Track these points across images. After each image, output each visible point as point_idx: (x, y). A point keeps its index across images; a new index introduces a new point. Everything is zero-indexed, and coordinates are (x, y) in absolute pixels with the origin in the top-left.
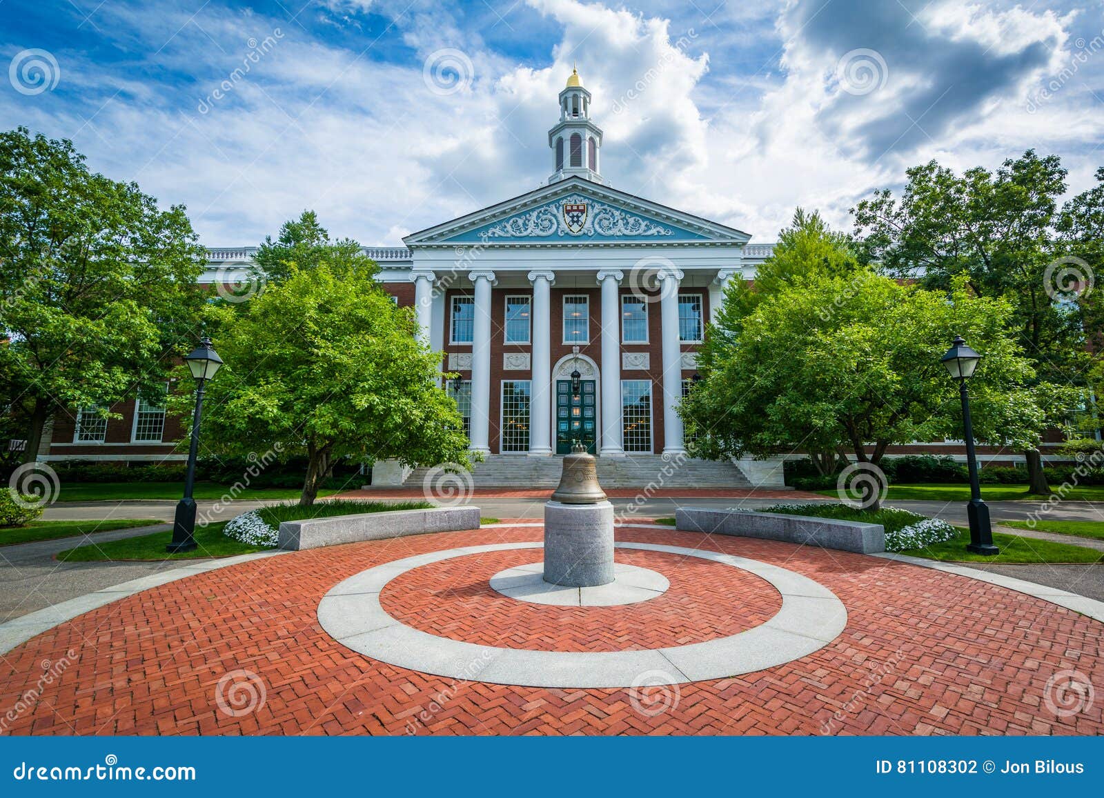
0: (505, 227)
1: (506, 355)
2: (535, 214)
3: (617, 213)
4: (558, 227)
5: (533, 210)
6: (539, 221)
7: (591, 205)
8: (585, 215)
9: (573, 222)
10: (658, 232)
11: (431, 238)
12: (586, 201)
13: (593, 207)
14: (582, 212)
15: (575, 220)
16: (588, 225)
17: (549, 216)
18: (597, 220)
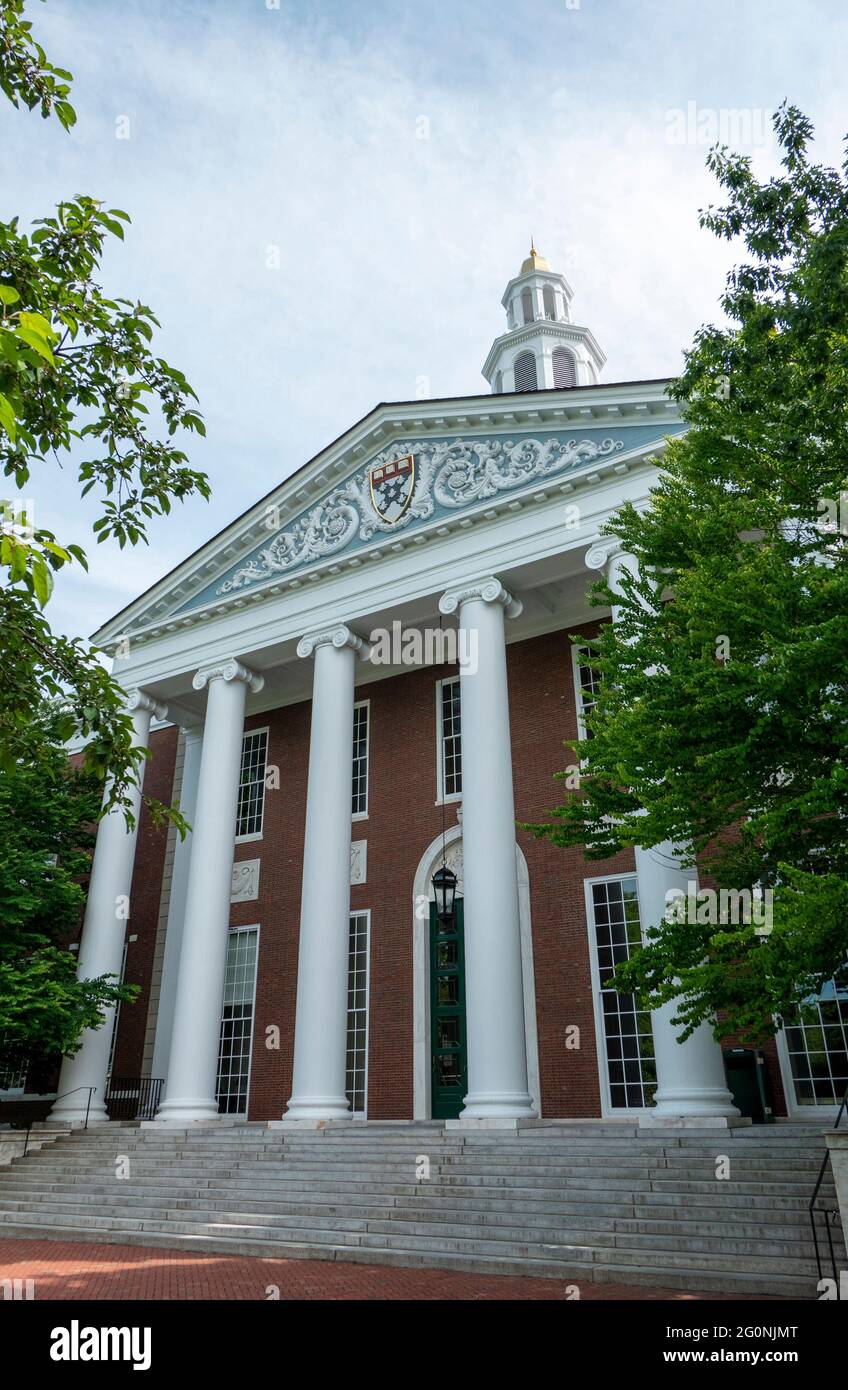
0: (264, 559)
2: (316, 514)
3: (481, 448)
4: (360, 524)
5: (313, 507)
6: (325, 523)
7: (427, 452)
8: (412, 477)
9: (388, 501)
10: (582, 455)
12: (411, 450)
13: (430, 456)
14: (406, 472)
15: (392, 496)
16: (420, 497)
17: (344, 506)
18: (440, 479)
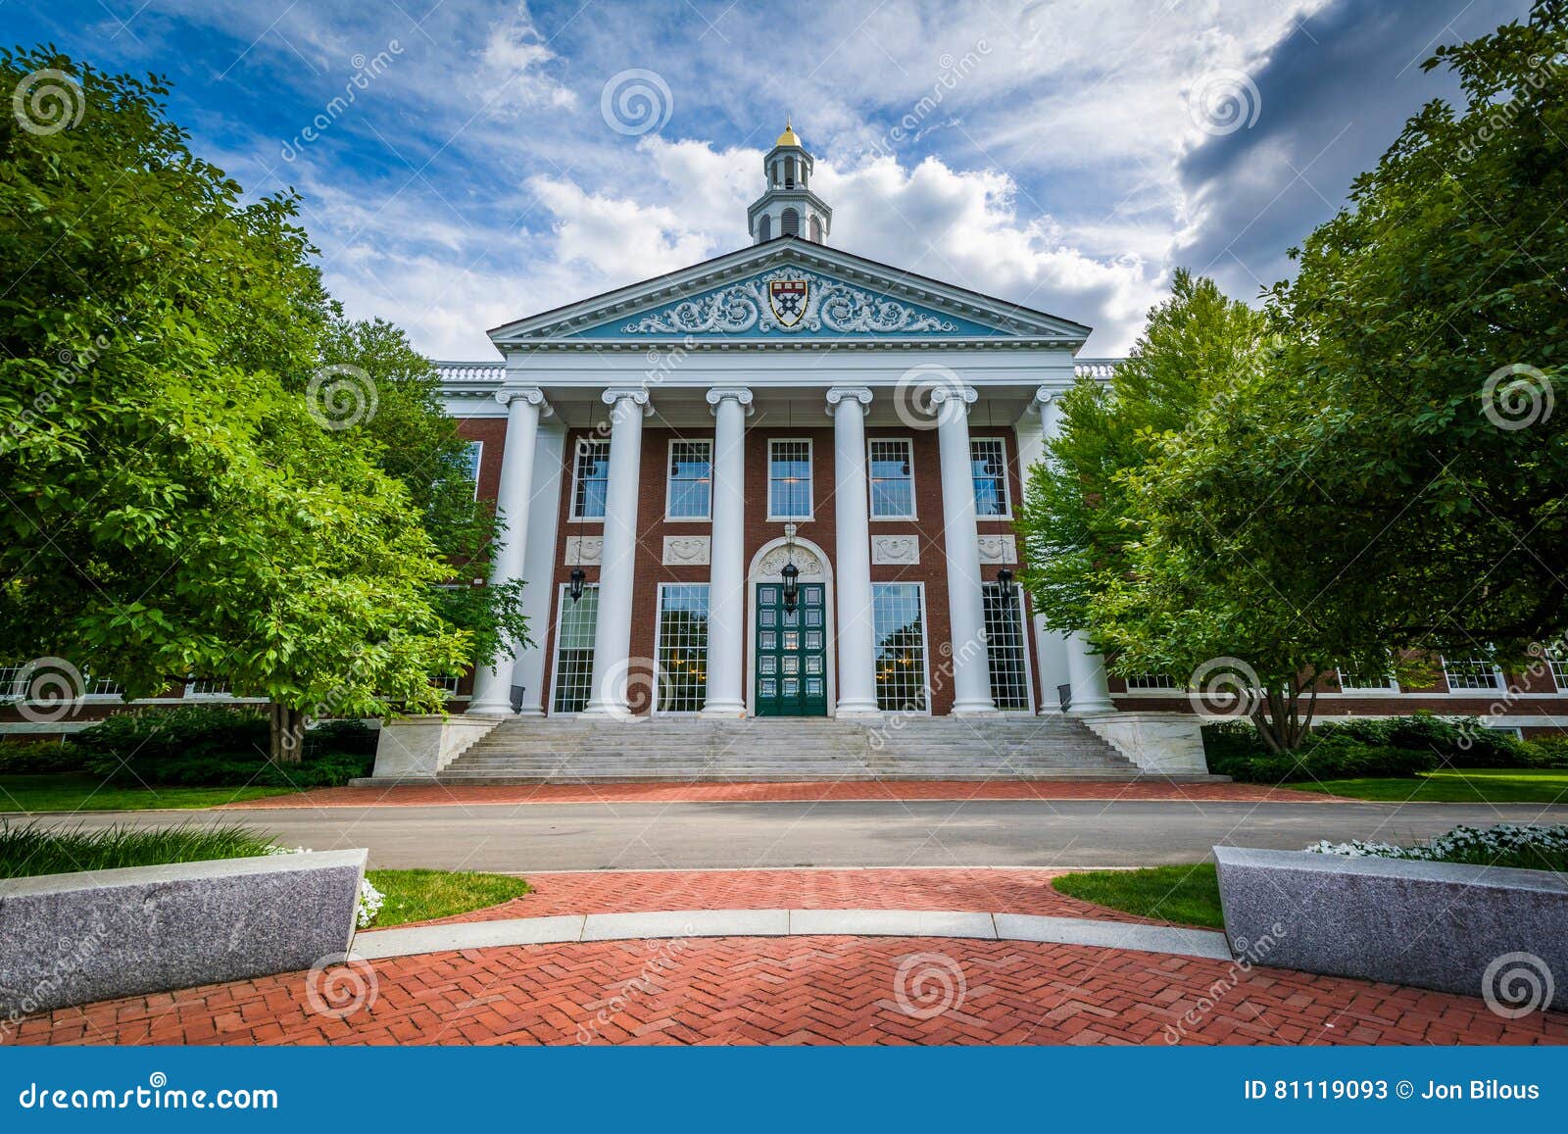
0: (669, 317)
1: (667, 539)
2: (720, 296)
3: (859, 296)
4: (759, 318)
5: (717, 291)
6: (728, 307)
7: (816, 283)
8: (805, 298)
9: (786, 309)
10: (931, 326)
11: (539, 333)
12: (806, 278)
13: (819, 287)
14: (801, 293)
15: (789, 307)
16: (811, 313)
17: (744, 300)
18: (826, 307)
